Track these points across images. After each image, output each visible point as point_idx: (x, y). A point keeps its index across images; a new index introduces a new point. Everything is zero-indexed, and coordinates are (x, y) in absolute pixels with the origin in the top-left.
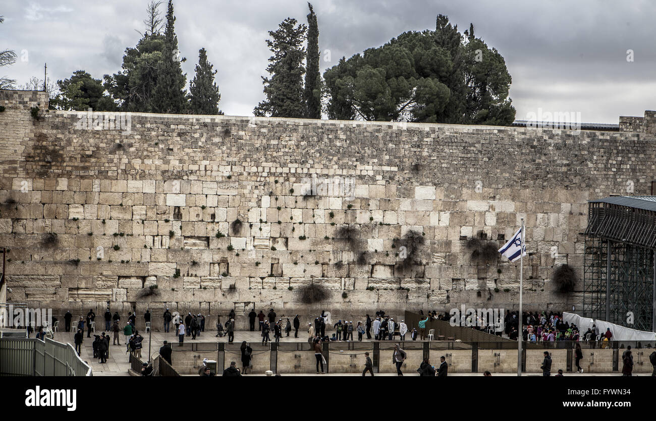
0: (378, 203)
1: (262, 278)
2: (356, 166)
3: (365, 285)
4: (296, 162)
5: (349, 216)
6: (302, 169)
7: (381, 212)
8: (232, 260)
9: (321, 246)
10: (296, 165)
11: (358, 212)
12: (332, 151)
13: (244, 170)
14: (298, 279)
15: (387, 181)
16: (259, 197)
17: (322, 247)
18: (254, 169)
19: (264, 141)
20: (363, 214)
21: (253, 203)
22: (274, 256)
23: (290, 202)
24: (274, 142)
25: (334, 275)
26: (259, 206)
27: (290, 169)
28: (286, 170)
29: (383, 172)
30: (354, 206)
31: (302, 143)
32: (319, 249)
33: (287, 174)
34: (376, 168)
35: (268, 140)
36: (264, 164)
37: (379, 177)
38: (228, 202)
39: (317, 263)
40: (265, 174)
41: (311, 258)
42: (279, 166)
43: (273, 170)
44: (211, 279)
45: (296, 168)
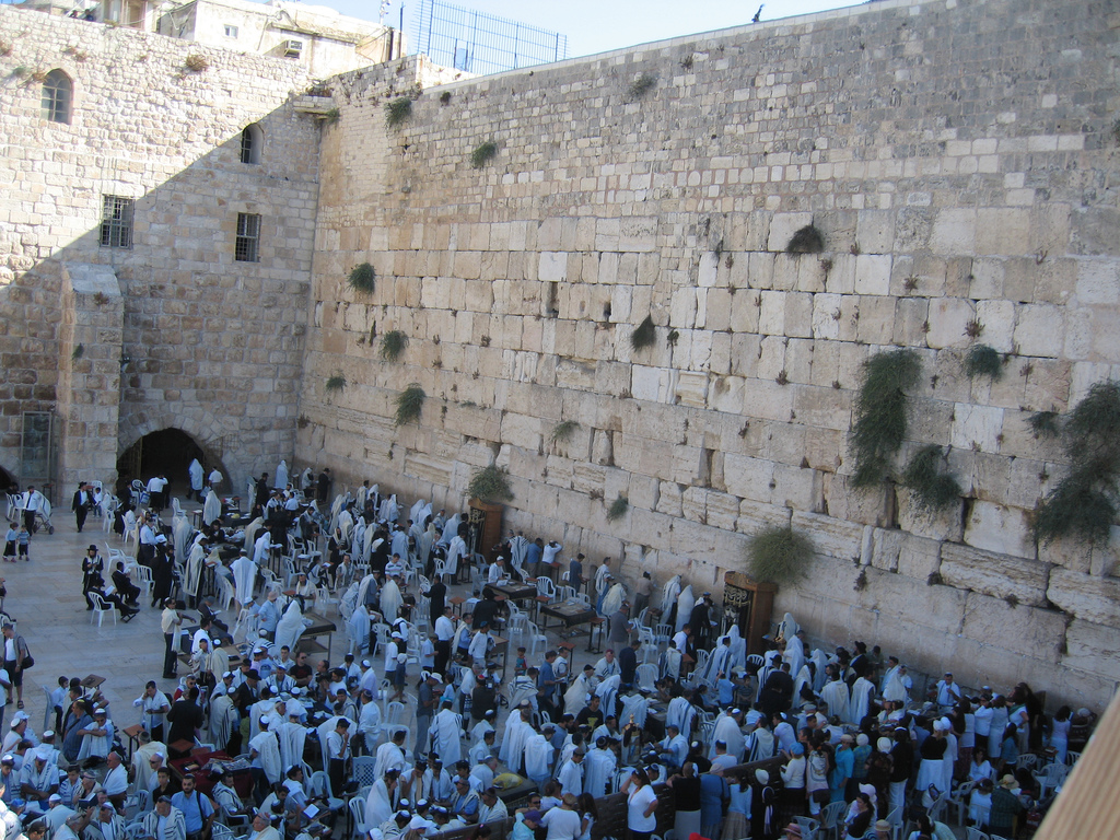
0: (1001, 273)
1: (683, 487)
2: (943, 144)
3: (929, 566)
4: (786, 148)
5: (906, 319)
6: (799, 167)
7: (1007, 305)
8: (629, 428)
9: (819, 412)
10: (785, 157)
11: (935, 303)
12: (879, 101)
13: (675, 184)
14: (754, 504)
15: (1039, 191)
16: (695, 257)
17: (823, 416)
18: (695, 178)
19: (721, 94)
20: (949, 311)
21: (682, 276)
22: (709, 428)
23: (761, 271)
24: (741, 95)
25: (843, 511)
26: (694, 283)
27: (770, 170)
28: (760, 174)
29: (1031, 157)
30: (925, 285)
31: (806, 88)
32: (815, 421)
33: (762, 185)
34: (1007, 145)
35: (730, 91)
36: (716, 161)
37: (1015, 180)
38: (636, 270)
39: (805, 465)
40: (714, 191)
41: (792, 448)
42: (746, 164)
43: (733, 177)
44: (589, 470)
45: (785, 167)
